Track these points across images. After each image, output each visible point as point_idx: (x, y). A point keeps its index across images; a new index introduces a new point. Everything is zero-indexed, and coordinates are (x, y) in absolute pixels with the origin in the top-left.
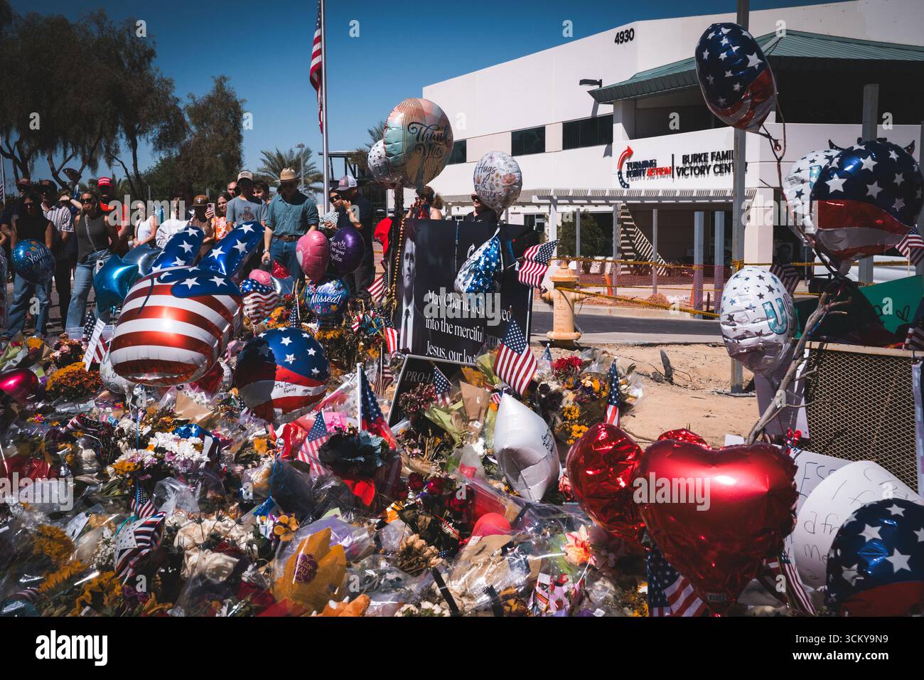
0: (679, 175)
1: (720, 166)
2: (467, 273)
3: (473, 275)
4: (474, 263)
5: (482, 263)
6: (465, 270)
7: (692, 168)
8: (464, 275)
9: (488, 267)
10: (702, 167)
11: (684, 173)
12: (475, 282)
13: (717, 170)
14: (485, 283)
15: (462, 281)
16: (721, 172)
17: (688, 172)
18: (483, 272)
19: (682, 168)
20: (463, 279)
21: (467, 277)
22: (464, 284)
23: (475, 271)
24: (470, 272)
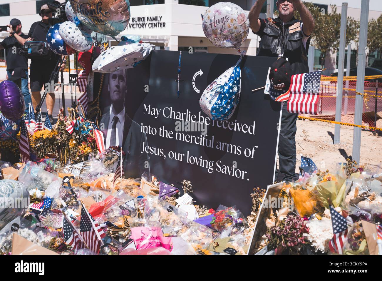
0: (130, 27)
1: (152, 24)
2: (213, 94)
3: (218, 96)
4: (220, 87)
5: (226, 88)
6: (212, 91)
7: (137, 24)
8: (211, 95)
9: (231, 91)
10: (142, 24)
11: (133, 26)
12: (219, 102)
13: (150, 25)
14: (227, 104)
15: (209, 100)
16: (152, 27)
17: (135, 26)
18: (227, 95)
19: (132, 24)
20: (210, 98)
21: (213, 97)
22: (210, 103)
23: (220, 93)
24: (216, 93)
